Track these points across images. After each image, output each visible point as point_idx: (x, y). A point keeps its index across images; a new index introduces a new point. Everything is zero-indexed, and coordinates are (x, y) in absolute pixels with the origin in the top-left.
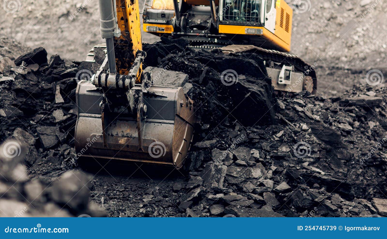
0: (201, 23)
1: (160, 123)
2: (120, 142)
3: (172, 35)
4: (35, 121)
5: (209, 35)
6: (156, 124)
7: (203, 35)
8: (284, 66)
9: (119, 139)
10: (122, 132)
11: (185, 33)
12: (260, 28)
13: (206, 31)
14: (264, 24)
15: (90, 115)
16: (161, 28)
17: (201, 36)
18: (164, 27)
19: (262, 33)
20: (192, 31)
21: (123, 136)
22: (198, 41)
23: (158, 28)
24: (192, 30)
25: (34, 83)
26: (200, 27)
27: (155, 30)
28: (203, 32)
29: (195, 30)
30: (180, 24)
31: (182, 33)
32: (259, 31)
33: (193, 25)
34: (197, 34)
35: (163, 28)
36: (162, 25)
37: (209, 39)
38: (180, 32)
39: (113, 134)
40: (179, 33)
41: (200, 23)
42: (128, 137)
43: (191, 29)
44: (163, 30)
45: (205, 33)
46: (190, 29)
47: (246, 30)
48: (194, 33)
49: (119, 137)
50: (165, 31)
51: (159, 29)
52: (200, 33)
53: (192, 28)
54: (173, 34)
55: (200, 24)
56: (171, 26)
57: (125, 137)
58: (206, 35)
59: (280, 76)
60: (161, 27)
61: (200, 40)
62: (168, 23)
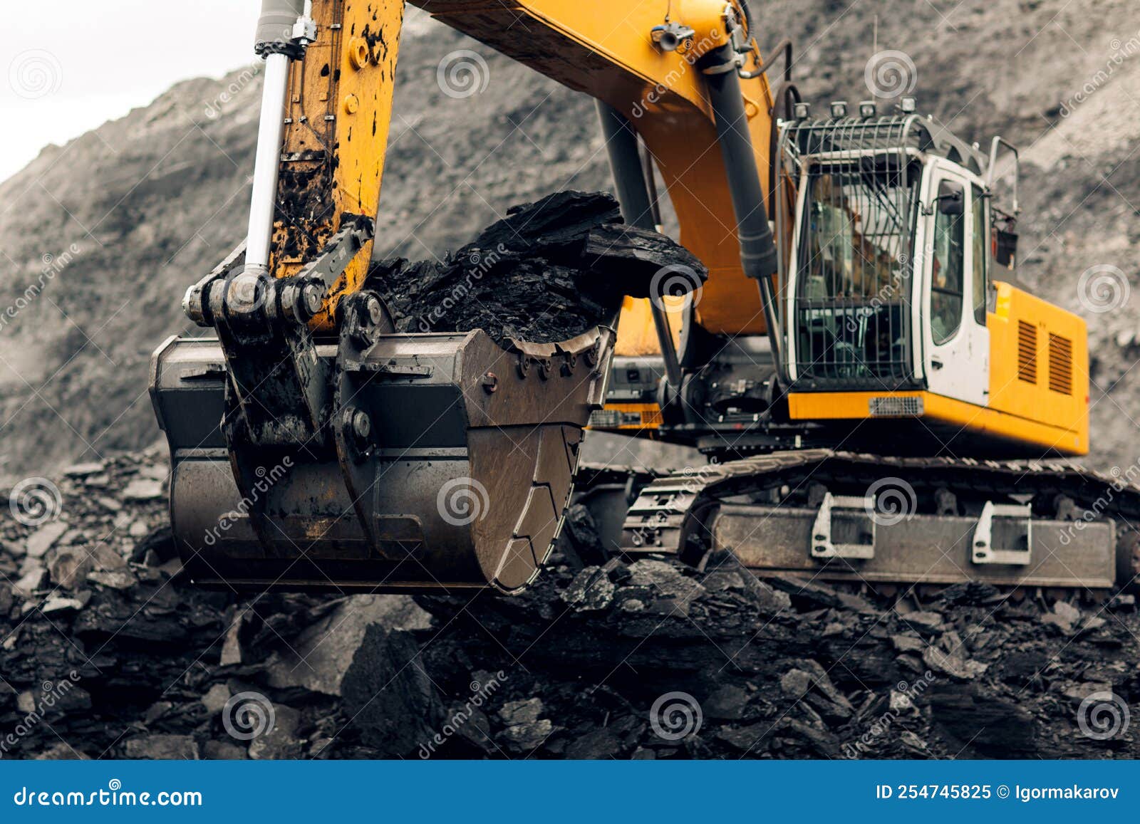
0: (747, 390)
1: (426, 458)
2: (309, 534)
3: (661, 433)
4: (147, 722)
5: (771, 426)
6: (414, 464)
7: (752, 426)
8: (989, 505)
9: (304, 524)
10: (312, 499)
11: (700, 426)
12: (914, 395)
13: (764, 414)
14: (925, 380)
15: (208, 451)
16: (630, 415)
17: (751, 432)
18: (638, 410)
19: (920, 412)
20: (721, 418)
21: (317, 515)
22: (744, 448)
23: (620, 415)
24: (725, 413)
25: (160, 611)
26: (747, 403)
27: (611, 421)
28: (756, 417)
29: (732, 413)
30: (678, 398)
31: (690, 426)
32: (912, 403)
33: (723, 398)
34: (738, 426)
35: (637, 415)
36: (631, 405)
37: (778, 439)
38: (684, 422)
39: (286, 511)
40: (679, 427)
41: (743, 390)
42: (331, 515)
43: (717, 411)
44: (636, 420)
45: (760, 421)
46: (714, 413)
47: (872, 403)
48: (727, 422)
49: (303, 519)
50: (641, 422)
51: (626, 419)
52: (743, 422)
53: (721, 408)
54: (663, 431)
55: (744, 394)
56: (655, 407)
57: (323, 515)
58: (763, 426)
59: (976, 539)
60: (630, 410)
61: (750, 444)
62: (648, 398)
